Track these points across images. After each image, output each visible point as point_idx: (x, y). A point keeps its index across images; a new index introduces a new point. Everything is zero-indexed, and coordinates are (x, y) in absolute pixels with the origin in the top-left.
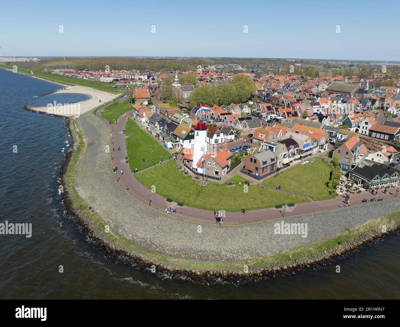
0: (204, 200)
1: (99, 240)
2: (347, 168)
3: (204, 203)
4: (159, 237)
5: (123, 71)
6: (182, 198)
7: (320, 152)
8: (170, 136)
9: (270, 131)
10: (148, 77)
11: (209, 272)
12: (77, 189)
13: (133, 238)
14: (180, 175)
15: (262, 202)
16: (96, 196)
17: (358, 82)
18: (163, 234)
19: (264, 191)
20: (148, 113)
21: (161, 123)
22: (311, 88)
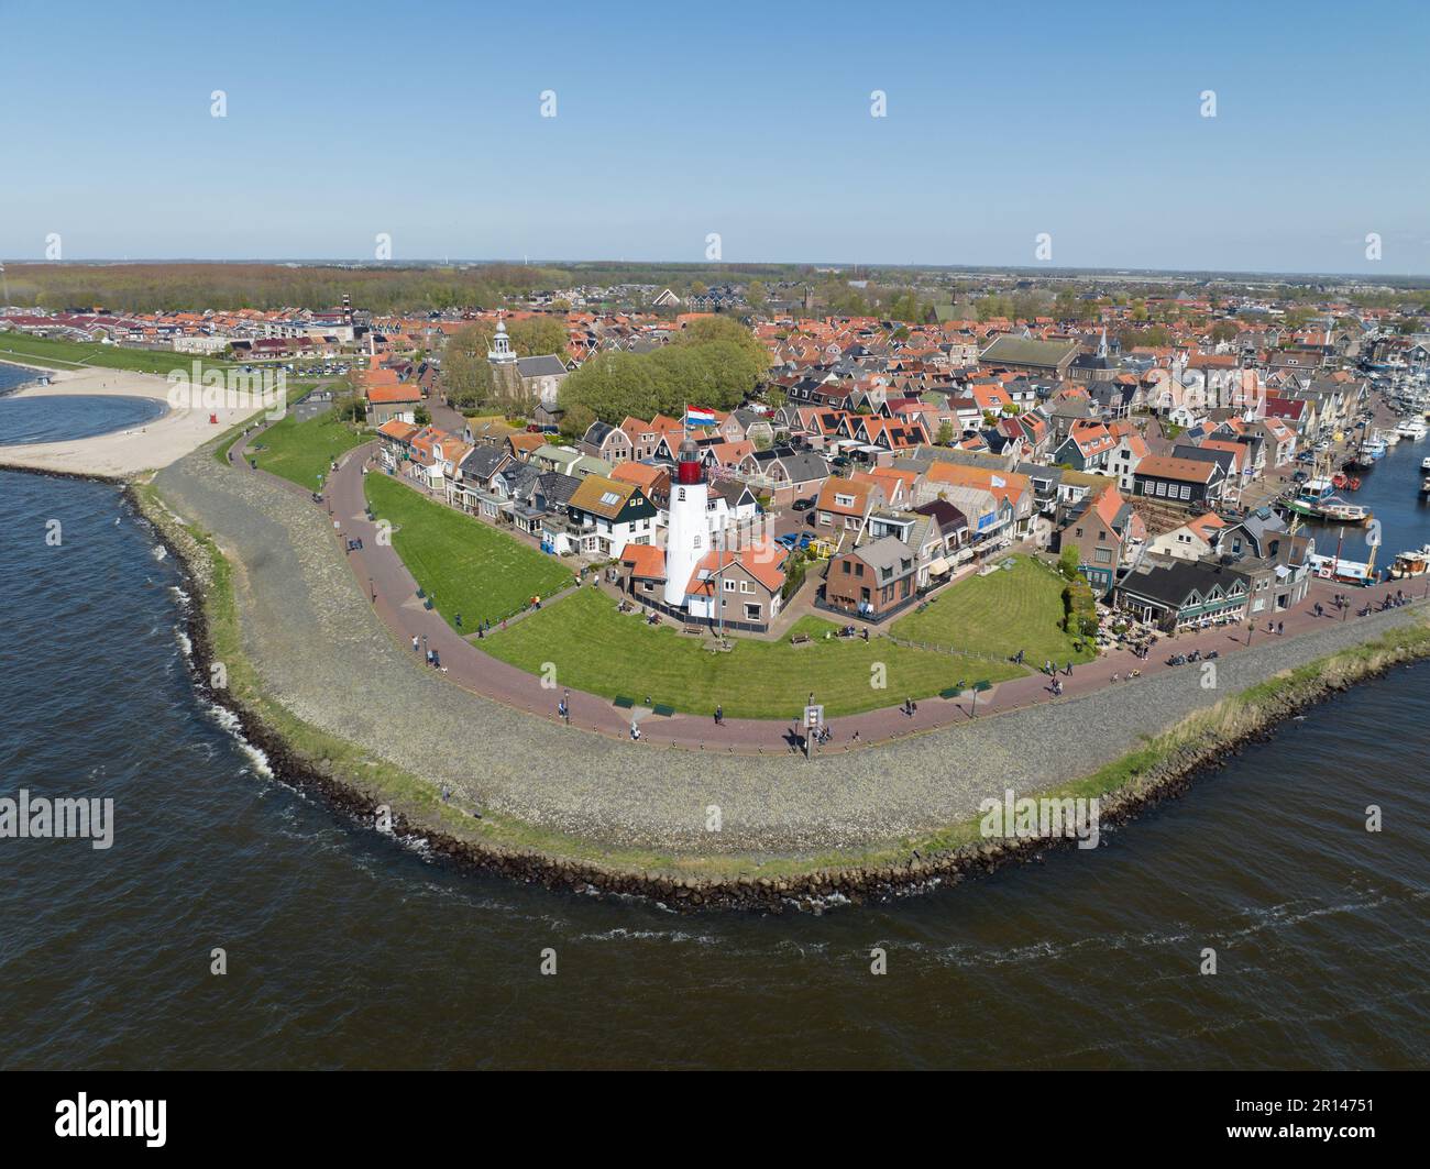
0: (732, 692)
1: (436, 836)
2: (1104, 580)
3: (735, 701)
4: (631, 806)
5: (249, 311)
6: (661, 692)
7: (1021, 539)
8: (555, 514)
9: (867, 484)
10: (358, 333)
11: (810, 879)
12: (283, 702)
13: (546, 818)
14: (637, 628)
15: (902, 685)
16: (365, 714)
17: (1063, 335)
18: (640, 796)
19: (900, 652)
20: (451, 448)
21: (511, 475)
22: (929, 355)
